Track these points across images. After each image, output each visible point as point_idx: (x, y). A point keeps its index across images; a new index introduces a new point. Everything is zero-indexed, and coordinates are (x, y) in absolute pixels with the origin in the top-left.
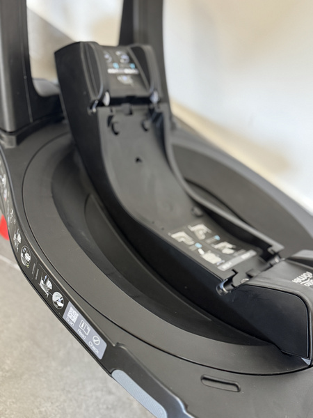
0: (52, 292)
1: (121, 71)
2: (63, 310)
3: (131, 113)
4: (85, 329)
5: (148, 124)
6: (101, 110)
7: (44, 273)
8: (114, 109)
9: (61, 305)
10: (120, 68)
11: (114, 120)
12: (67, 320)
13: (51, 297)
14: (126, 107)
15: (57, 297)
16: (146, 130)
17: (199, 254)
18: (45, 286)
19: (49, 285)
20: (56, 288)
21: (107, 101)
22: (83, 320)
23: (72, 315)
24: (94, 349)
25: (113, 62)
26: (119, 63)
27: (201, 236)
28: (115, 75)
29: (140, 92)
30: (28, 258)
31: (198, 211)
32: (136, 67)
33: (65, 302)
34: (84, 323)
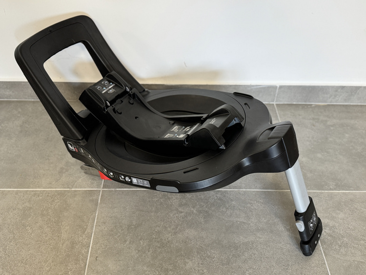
0: (125, 179)
1: (108, 89)
2: (131, 181)
3: (122, 102)
4: (141, 182)
5: (132, 101)
6: (108, 109)
7: (119, 175)
8: (113, 105)
9: (130, 180)
10: (106, 88)
11: (116, 109)
12: (135, 183)
13: (125, 180)
14: (118, 101)
15: (127, 179)
16: (133, 104)
17: (178, 138)
18: (122, 178)
19: (123, 177)
20: (125, 176)
21: (109, 104)
22: (138, 179)
23: (135, 181)
24: (147, 186)
25: (103, 88)
26: (105, 86)
27: (176, 131)
28: (106, 92)
29: (120, 91)
30: (112, 174)
31: (172, 122)
32: (113, 83)
33: (130, 178)
34: (139, 180)
